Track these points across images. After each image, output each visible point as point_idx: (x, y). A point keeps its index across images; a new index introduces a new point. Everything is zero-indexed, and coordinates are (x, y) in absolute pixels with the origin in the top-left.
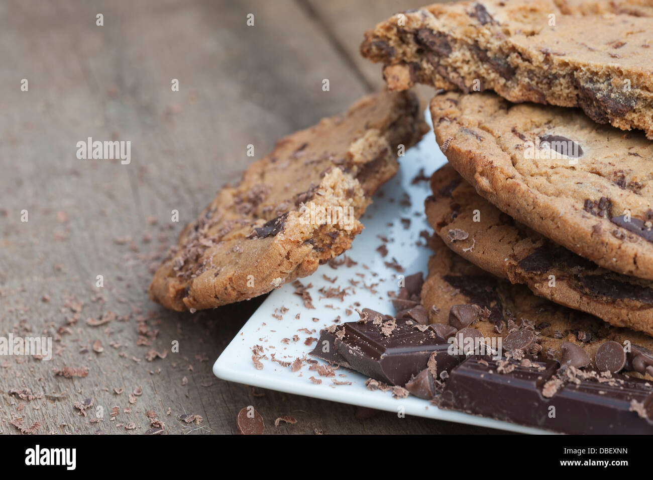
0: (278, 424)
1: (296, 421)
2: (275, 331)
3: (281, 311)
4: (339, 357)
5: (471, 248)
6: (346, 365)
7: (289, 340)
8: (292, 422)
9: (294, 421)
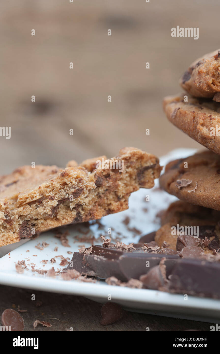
0: (36, 326)
1: (51, 326)
2: (37, 256)
3: (43, 245)
4: (87, 268)
5: (194, 189)
6: (92, 273)
7: (48, 261)
8: (48, 326)
9: (50, 325)
